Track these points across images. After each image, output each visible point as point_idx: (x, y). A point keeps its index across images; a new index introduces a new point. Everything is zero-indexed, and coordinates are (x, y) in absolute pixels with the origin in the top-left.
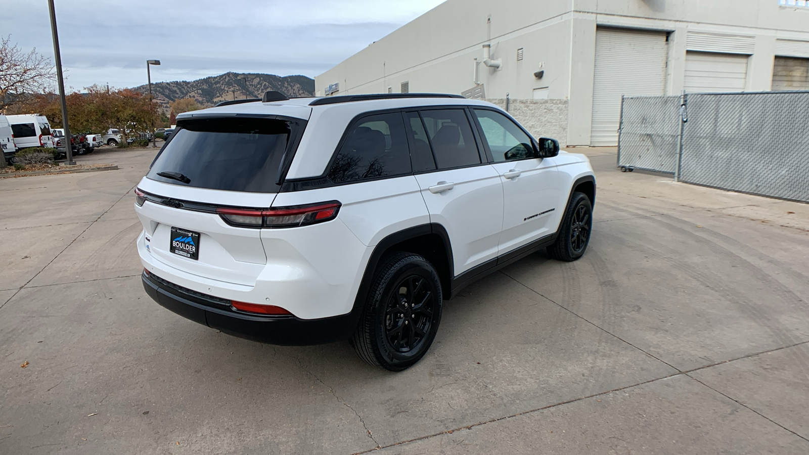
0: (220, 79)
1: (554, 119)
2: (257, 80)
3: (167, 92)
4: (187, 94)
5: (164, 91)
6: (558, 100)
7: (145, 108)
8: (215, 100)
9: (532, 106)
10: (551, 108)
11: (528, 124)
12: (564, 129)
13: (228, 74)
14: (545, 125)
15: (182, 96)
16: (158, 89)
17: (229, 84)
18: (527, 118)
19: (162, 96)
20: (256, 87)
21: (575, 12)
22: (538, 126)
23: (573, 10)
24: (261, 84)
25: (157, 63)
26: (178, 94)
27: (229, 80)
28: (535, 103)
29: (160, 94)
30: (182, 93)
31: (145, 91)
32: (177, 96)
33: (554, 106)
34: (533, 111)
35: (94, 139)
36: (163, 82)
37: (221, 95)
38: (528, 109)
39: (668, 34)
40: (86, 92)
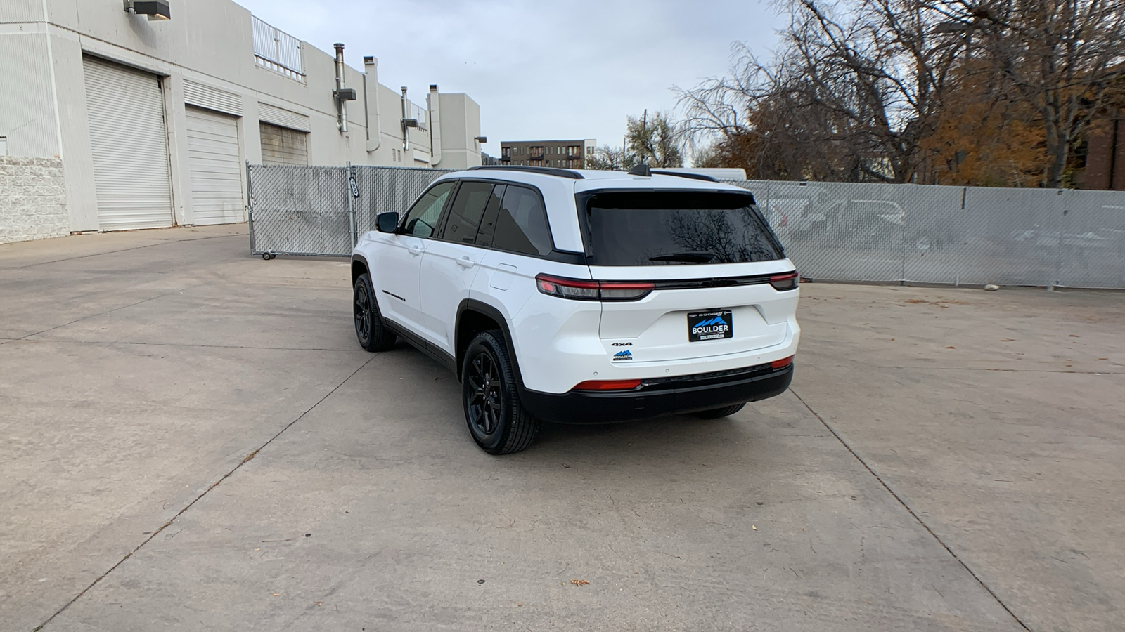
1: (48, 190)
6: (47, 160)
9: (11, 168)
10: (40, 172)
11: (9, 198)
12: (63, 206)
14: (36, 199)
18: (7, 187)
21: (51, 26)
22: (25, 201)
23: (47, 21)
28: (14, 164)
33: (44, 169)
34: (14, 176)
38: (5, 173)
39: (160, 78)
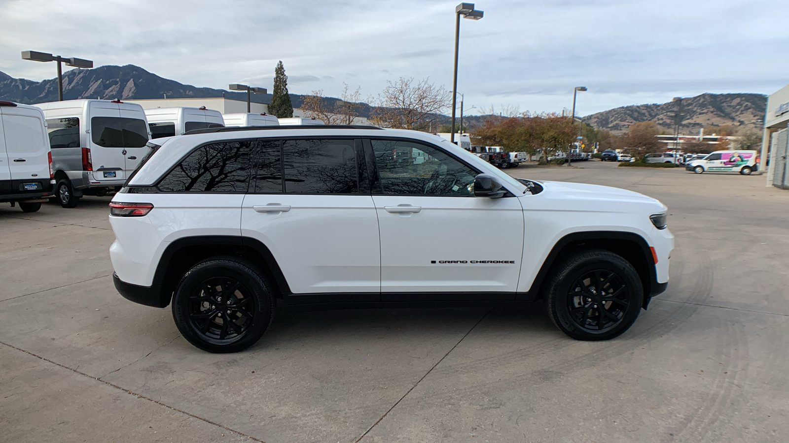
0: (693, 101)
2: (738, 100)
3: (636, 114)
4: (655, 116)
5: (633, 113)
7: (566, 130)
8: (684, 122)
13: (704, 96)
15: (651, 118)
16: (628, 112)
17: (703, 106)
19: (631, 118)
20: (734, 108)
24: (741, 105)
25: (583, 89)
26: (646, 116)
27: (703, 102)
29: (628, 117)
30: (650, 115)
31: (616, 114)
32: (645, 118)
35: (516, 156)
36: (633, 106)
37: (691, 118)
40: (521, 116)
